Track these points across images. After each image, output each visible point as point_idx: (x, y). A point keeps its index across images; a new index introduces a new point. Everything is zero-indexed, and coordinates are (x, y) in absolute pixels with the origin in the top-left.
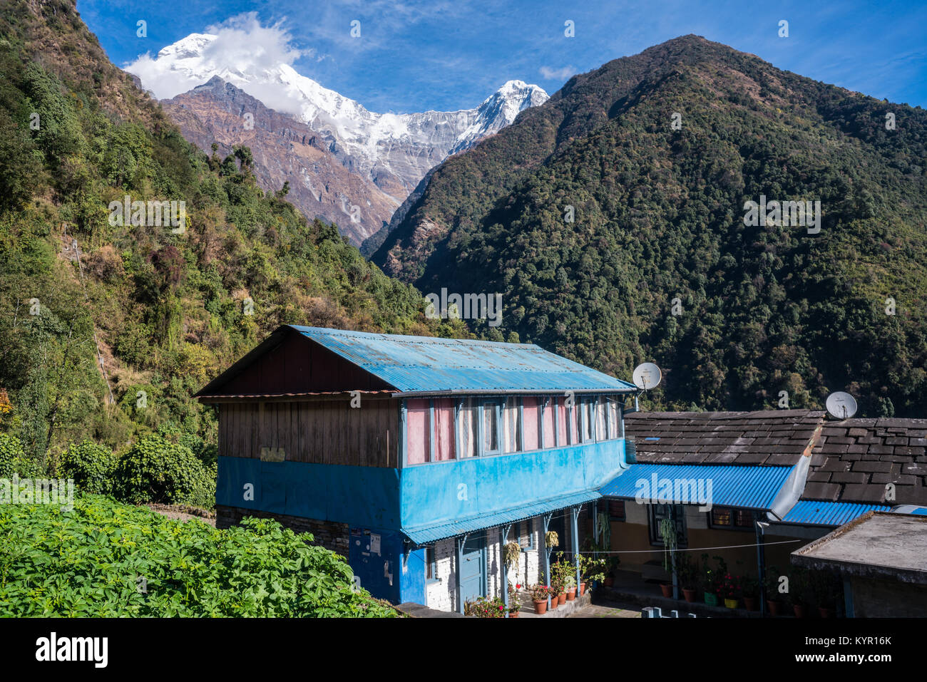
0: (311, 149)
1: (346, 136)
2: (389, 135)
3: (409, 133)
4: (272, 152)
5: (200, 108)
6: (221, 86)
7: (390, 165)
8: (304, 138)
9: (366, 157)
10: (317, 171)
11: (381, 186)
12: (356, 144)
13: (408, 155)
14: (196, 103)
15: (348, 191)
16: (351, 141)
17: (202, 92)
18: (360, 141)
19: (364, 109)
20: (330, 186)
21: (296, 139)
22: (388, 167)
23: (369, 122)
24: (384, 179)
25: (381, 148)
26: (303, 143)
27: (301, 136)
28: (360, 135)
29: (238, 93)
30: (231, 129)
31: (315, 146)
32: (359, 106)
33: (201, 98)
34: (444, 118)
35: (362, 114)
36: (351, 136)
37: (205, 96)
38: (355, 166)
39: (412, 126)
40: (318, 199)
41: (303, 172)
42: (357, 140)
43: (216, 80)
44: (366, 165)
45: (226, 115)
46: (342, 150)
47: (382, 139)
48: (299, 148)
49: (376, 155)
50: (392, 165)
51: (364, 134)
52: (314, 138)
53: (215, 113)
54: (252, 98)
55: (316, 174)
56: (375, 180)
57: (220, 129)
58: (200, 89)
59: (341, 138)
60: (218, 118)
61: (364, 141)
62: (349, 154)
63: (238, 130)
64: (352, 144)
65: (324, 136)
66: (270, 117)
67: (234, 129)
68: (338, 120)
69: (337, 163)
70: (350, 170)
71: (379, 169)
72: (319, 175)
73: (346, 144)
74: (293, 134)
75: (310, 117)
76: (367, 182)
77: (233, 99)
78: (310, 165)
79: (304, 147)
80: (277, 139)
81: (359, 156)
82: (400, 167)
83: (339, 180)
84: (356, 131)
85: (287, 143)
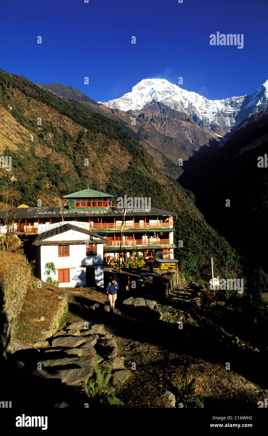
0: (188, 122)
1: (200, 111)
2: (217, 109)
3: (224, 107)
4: (175, 127)
5: (150, 113)
6: (155, 103)
8: (186, 119)
9: (208, 119)
10: (191, 132)
11: (214, 131)
12: (204, 115)
13: (225, 117)
14: (148, 111)
15: (203, 138)
16: (202, 113)
17: (149, 107)
18: (205, 113)
19: (207, 99)
20: (196, 137)
21: (182, 120)
22: (217, 123)
23: (209, 104)
24: (216, 128)
25: (214, 115)
26: (185, 121)
27: (184, 119)
30: (160, 120)
31: (190, 122)
32: (205, 98)
33: (150, 109)
34: (239, 99)
35: (206, 101)
36: (202, 111)
37: (151, 108)
38: (204, 124)
39: (226, 104)
40: (191, 142)
41: (186, 132)
43: (154, 101)
44: (208, 123)
45: (158, 115)
46: (199, 118)
47: (214, 111)
48: (184, 123)
49: (212, 118)
50: (218, 121)
51: (207, 110)
52: (189, 119)
53: (154, 114)
54: (166, 106)
55: (190, 133)
56: (212, 129)
57: (156, 120)
58: (149, 105)
59: (198, 112)
60: (156, 116)
61: (207, 112)
62: (202, 119)
63: (163, 120)
64: (202, 115)
65: (192, 114)
66: (173, 112)
67: (161, 120)
68: (197, 105)
69: (198, 127)
70: (202, 126)
71: (213, 124)
72: (192, 133)
73: (200, 115)
74: (181, 118)
75: (186, 106)
76: (209, 130)
77: (160, 107)
78: (188, 130)
79: (186, 123)
80: (176, 121)
81: (206, 120)
82: (222, 122)
83: (199, 134)
84: (204, 109)
85: (180, 123)
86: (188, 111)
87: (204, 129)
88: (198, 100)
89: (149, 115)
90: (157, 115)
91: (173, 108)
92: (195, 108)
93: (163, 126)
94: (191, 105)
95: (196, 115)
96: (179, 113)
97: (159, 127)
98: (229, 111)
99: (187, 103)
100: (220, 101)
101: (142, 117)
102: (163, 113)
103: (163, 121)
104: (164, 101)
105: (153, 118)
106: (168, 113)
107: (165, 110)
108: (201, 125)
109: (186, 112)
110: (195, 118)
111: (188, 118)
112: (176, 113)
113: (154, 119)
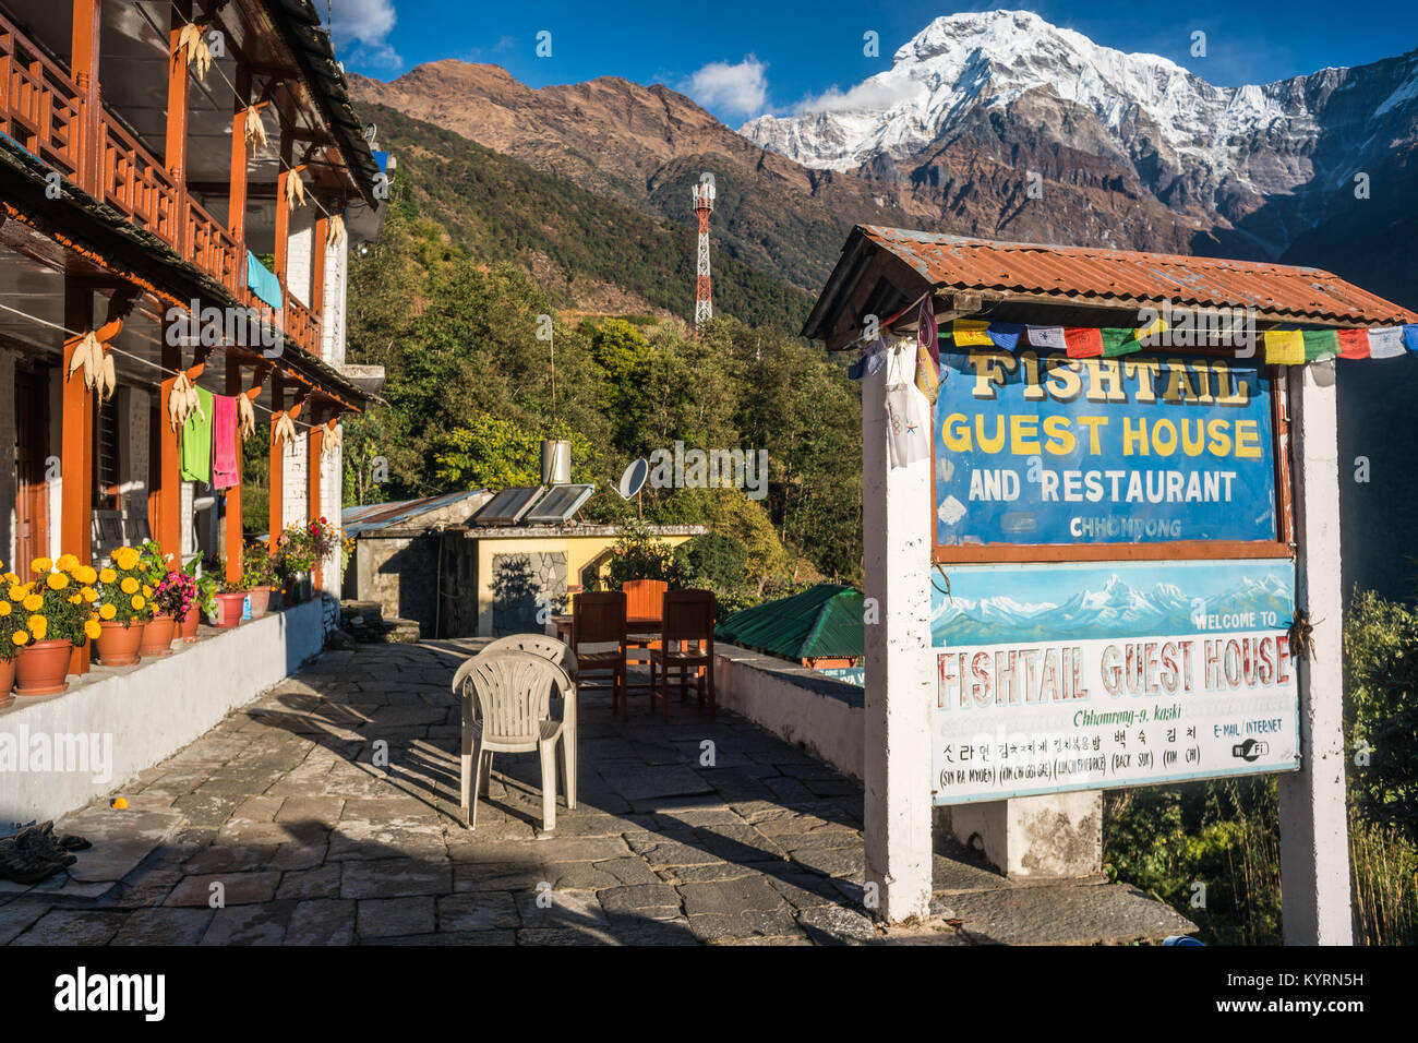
0: (1116, 196)
1: (1175, 137)
2: (1249, 125)
3: (1282, 115)
4: (1059, 217)
5: (959, 163)
6: (985, 121)
7: (1250, 177)
8: (1105, 179)
9: (1209, 170)
10: (1127, 230)
11: (1234, 218)
12: (1191, 150)
13: (1282, 156)
14: (953, 156)
16: (1184, 144)
17: (959, 136)
18: (1198, 142)
19: (1205, 83)
21: (1093, 182)
22: (1245, 181)
23: (1214, 106)
24: (1240, 205)
25: (1235, 150)
26: (1105, 189)
27: (1100, 178)
28: (1199, 132)
29: (1008, 126)
30: (1001, 190)
31: (1121, 190)
32: (1197, 78)
33: (961, 147)
35: (1201, 93)
36: (1183, 136)
37: (964, 143)
38: (1190, 190)
39: (1289, 103)
41: (1106, 236)
42: (1194, 142)
43: (977, 109)
44: (1208, 183)
45: (994, 167)
46: (1169, 167)
47: (1237, 133)
48: (1100, 199)
49: (1227, 162)
50: (1252, 177)
51: (1205, 129)
52: (1120, 178)
53: (979, 167)
54: (1028, 129)
55: (1125, 235)
56: (1223, 209)
57: (986, 191)
58: (957, 130)
59: (1166, 142)
60: (983, 175)
61: (1205, 140)
62: (1181, 171)
63: (1012, 189)
64: (1185, 150)
65: (1138, 148)
66: (1056, 154)
67: (1005, 189)
68: (1160, 113)
69: (1159, 209)
70: (1182, 201)
71: (1231, 188)
72: (1129, 238)
73: (1175, 153)
74: (1089, 176)
75: (1115, 119)
76: (1210, 215)
77: (1001, 137)
78: (1115, 223)
79: (1106, 194)
80: (1066, 192)
81: (1197, 170)
82: (1268, 180)
83: (1160, 239)
84: (1193, 126)
85: (1080, 198)
86: (1122, 137)
87: (1188, 214)
88: (1171, 89)
89: (953, 170)
90: (986, 169)
91: (1057, 133)
92: (1154, 125)
93: (1011, 212)
94: (1133, 112)
95: (1156, 153)
96: (1078, 158)
97: (997, 217)
98: (1300, 132)
99: (1118, 104)
100: (1264, 90)
101: (929, 181)
102: (1014, 161)
103: (1014, 194)
104: (1020, 105)
105: (971, 184)
106: (1033, 158)
107: (1022, 146)
108: (1176, 195)
109: (1114, 144)
110: (1150, 167)
111: (1115, 176)
112: (1068, 155)
113: (977, 186)
